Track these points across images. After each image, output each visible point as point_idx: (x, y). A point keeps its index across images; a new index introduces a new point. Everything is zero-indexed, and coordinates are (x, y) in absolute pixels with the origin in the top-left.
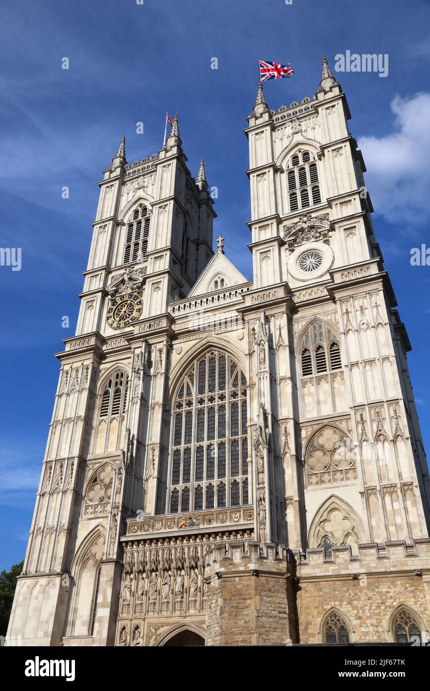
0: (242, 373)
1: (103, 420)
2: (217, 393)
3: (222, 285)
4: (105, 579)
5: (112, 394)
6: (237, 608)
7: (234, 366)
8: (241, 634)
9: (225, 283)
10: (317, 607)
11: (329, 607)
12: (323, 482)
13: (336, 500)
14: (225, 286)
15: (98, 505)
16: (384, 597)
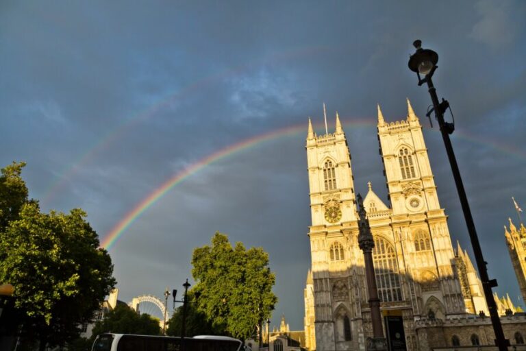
2: (382, 255)
5: (334, 251)
12: (427, 291)
13: (434, 298)
16: (468, 332)
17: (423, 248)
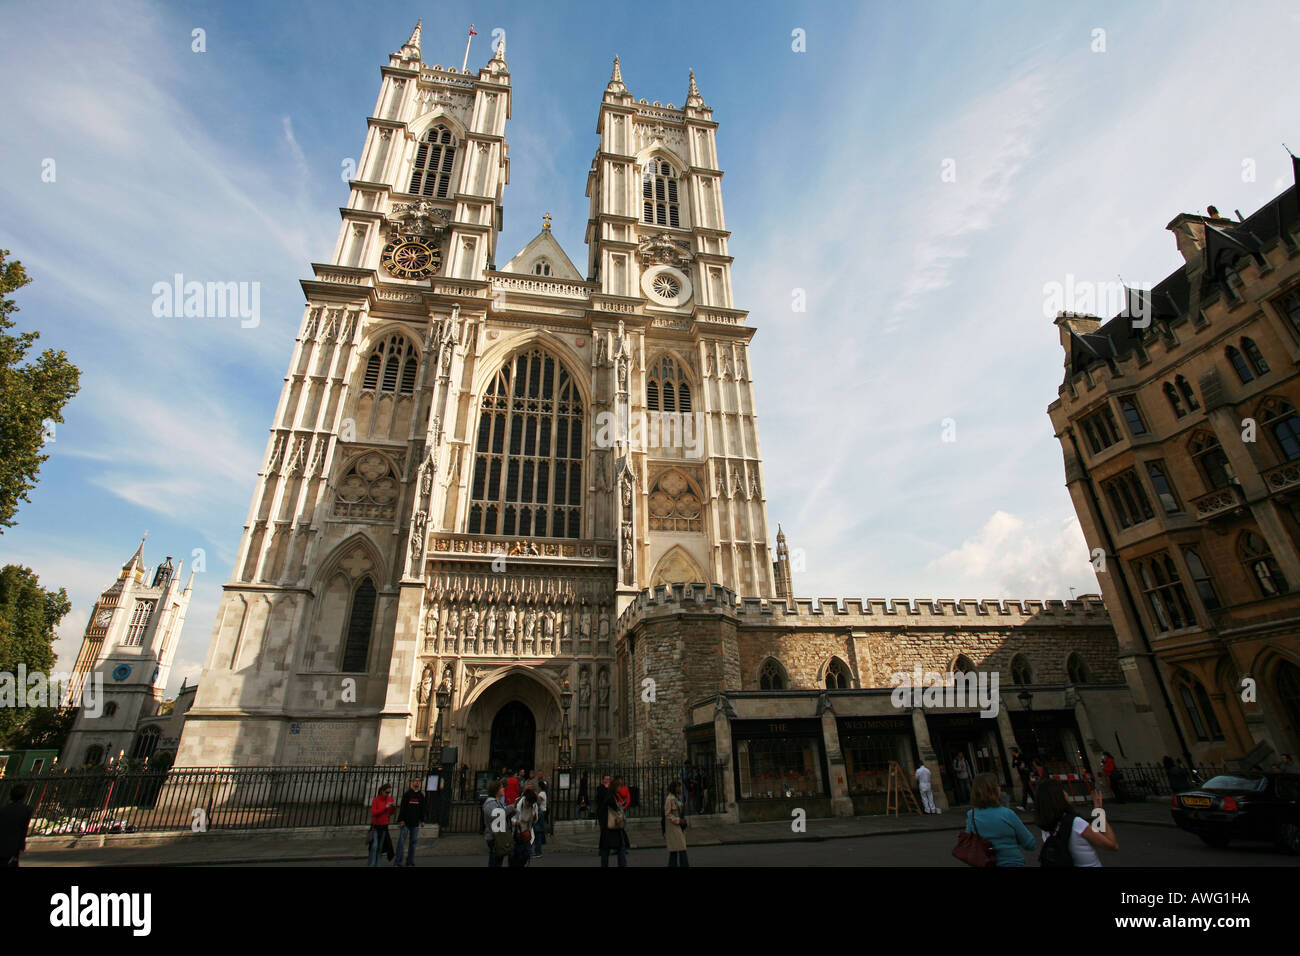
0: (575, 387)
1: (368, 392)
2: (540, 400)
3: (547, 273)
4: (408, 604)
5: (384, 361)
6: (702, 653)
7: (564, 376)
8: (708, 680)
9: (550, 272)
10: (754, 656)
11: (765, 657)
12: (664, 529)
13: (680, 551)
14: (550, 275)
15: (357, 505)
16: (817, 649)
17: (669, 407)
